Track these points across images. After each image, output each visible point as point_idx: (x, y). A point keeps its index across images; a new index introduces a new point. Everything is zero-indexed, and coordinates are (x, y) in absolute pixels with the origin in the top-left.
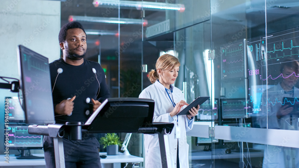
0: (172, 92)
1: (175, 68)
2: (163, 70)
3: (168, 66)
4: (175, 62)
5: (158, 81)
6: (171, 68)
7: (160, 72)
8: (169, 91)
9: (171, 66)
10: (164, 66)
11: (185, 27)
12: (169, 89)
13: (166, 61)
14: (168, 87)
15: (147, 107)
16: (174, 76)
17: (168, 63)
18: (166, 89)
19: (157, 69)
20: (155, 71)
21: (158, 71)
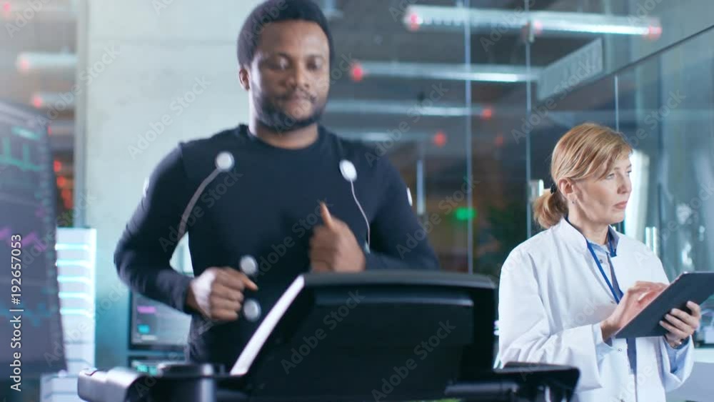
0: (613, 254)
1: (617, 166)
2: (580, 180)
3: (592, 163)
4: (613, 145)
5: (567, 219)
6: (605, 165)
7: (568, 189)
8: (602, 254)
9: (603, 158)
10: (578, 168)
11: (659, 49)
12: (605, 243)
13: (583, 151)
14: (599, 238)
15: (467, 307)
16: (619, 191)
17: (592, 154)
18: (589, 246)
19: (557, 181)
20: (552, 191)
21: (562, 189)
